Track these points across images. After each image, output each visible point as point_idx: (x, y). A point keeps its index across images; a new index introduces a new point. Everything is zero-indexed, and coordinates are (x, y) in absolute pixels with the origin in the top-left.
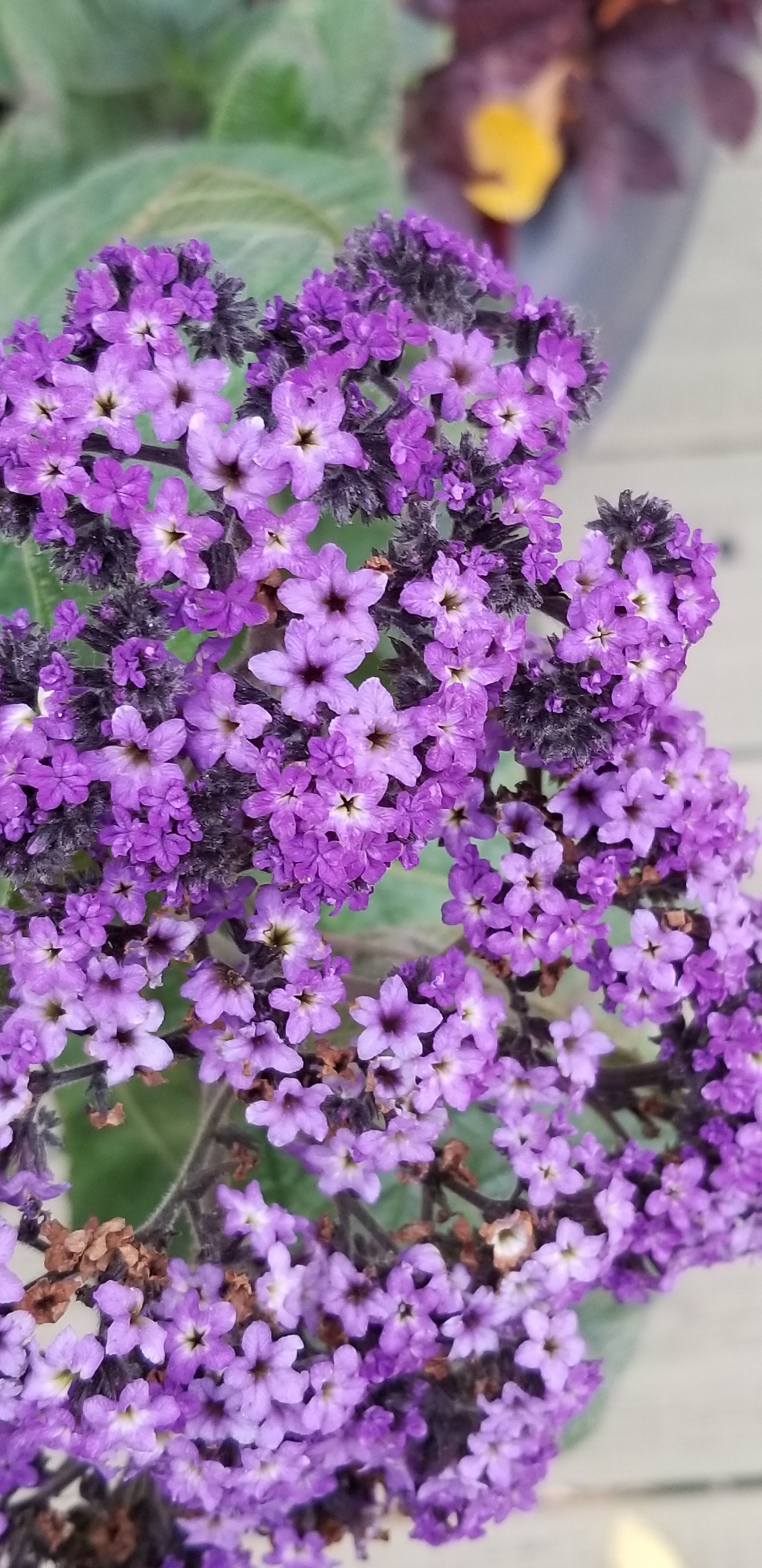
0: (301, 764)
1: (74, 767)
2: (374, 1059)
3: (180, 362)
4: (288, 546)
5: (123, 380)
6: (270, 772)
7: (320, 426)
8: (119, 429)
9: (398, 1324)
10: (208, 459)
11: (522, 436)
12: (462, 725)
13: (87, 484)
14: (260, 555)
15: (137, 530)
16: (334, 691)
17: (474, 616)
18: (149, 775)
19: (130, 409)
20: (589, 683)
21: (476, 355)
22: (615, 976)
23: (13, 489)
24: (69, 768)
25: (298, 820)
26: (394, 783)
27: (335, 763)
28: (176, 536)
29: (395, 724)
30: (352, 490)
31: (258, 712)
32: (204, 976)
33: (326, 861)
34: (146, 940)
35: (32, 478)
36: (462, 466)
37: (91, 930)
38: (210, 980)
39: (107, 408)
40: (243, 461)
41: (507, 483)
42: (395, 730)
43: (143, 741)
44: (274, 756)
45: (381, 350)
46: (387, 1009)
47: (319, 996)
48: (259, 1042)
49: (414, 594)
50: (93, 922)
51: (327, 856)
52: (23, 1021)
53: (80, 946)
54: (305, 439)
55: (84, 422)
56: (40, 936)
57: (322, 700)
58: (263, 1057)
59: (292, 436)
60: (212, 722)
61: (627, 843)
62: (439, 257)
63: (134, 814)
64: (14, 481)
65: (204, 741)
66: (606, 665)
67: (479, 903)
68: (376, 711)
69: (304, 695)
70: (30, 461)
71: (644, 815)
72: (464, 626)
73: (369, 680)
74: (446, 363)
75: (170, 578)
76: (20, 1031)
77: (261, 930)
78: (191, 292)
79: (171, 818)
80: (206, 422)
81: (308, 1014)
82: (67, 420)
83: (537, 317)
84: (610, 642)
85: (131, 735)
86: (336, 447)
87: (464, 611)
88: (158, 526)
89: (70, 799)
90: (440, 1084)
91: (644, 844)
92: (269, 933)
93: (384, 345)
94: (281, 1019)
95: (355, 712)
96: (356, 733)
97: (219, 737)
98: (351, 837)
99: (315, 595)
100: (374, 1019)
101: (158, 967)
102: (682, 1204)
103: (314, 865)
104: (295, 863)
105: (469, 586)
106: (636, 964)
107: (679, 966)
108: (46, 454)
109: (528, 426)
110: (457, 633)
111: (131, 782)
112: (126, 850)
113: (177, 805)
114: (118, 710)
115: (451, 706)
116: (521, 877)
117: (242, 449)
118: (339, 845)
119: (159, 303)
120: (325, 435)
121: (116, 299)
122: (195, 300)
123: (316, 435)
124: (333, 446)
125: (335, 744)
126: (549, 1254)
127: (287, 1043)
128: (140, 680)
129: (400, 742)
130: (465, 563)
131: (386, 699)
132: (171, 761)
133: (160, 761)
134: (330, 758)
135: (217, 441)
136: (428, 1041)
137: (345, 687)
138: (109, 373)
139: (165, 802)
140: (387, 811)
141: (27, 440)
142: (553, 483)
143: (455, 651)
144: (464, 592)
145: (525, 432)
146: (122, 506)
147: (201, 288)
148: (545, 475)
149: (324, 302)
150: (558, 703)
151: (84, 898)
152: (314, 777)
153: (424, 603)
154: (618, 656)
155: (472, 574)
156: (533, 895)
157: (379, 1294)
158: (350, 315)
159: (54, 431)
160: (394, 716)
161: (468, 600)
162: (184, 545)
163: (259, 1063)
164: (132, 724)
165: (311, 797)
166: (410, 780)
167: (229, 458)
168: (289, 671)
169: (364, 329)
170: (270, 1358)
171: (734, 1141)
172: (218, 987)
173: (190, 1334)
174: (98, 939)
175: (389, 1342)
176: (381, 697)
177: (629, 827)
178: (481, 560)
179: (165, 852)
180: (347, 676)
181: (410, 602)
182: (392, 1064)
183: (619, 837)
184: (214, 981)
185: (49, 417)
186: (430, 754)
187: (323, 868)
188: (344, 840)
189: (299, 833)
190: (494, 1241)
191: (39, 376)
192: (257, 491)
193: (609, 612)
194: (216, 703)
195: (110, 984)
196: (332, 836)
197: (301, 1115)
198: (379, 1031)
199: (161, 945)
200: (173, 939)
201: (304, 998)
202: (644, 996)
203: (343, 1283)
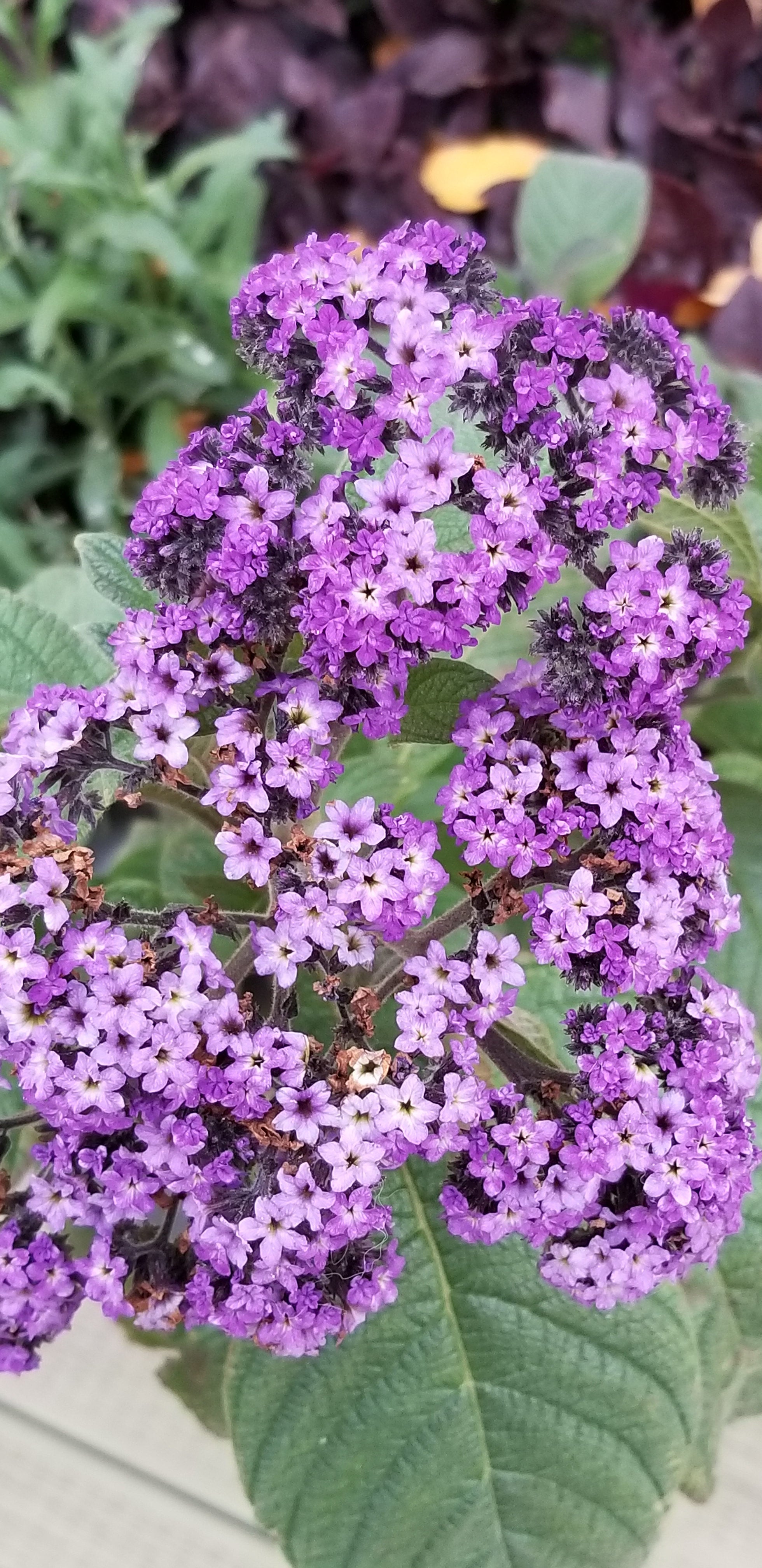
0: (347, 541)
1: (212, 500)
3: (416, 285)
4: (417, 408)
7: (479, 346)
8: (354, 302)
9: (248, 1066)
10: (400, 342)
11: (635, 450)
13: (312, 319)
14: (394, 404)
15: (328, 361)
16: (400, 518)
17: (522, 518)
19: (368, 294)
20: (597, 629)
21: (636, 395)
23: (271, 312)
24: (209, 499)
25: (328, 581)
27: (371, 554)
28: (349, 371)
29: (429, 560)
31: (343, 509)
34: (207, 659)
35: (285, 309)
37: (174, 632)
39: (355, 289)
40: (419, 349)
42: (427, 564)
43: (263, 499)
44: (335, 534)
46: (353, 818)
47: (305, 769)
48: (246, 777)
50: (178, 627)
51: (337, 620)
53: (162, 639)
54: (465, 350)
55: (336, 290)
56: (141, 624)
58: (245, 793)
59: (457, 345)
60: (316, 513)
61: (596, 809)
63: (233, 546)
64: (273, 308)
65: (303, 520)
66: (615, 622)
67: (465, 796)
68: (421, 543)
69: (380, 513)
70: (288, 299)
71: (620, 795)
72: (511, 518)
73: (426, 521)
74: (612, 388)
75: (331, 397)
77: (291, 705)
78: (453, 254)
79: (252, 552)
80: (410, 320)
81: (290, 775)
82: (325, 285)
84: (627, 610)
85: (257, 491)
86: (482, 362)
87: (518, 511)
88: (341, 362)
89: (199, 515)
90: (362, 893)
91: (610, 817)
92: (295, 711)
93: (566, 346)
94: (269, 763)
95: (405, 534)
96: (399, 549)
98: (358, 613)
99: (424, 459)
100: (340, 819)
101: (205, 685)
102: (525, 1149)
104: (314, 617)
105: (530, 498)
106: (563, 910)
107: (592, 921)
109: (643, 445)
110: (503, 519)
114: (256, 467)
115: (476, 570)
116: (503, 788)
117: (422, 340)
118: (347, 612)
119: (426, 249)
120: (479, 352)
122: (452, 260)
123: (473, 351)
124: (480, 360)
126: (390, 1095)
127: (263, 782)
128: (278, 451)
129: (428, 574)
130: (534, 483)
131: (431, 538)
132: (276, 522)
133: (267, 518)
134: (370, 550)
135: (408, 330)
137: (409, 518)
138: (367, 268)
139: (254, 540)
140: (391, 607)
141: (294, 287)
143: (495, 527)
144: (524, 500)
145: (642, 451)
146: (327, 343)
150: (568, 633)
151: (180, 606)
152: (352, 554)
153: (489, 488)
155: (536, 492)
156: (504, 803)
157: (245, 1035)
159: (314, 287)
160: (432, 552)
161: (524, 506)
162: (351, 378)
163: (241, 795)
164: (260, 483)
165: (345, 570)
166: (419, 599)
168: (380, 496)
171: (590, 1126)
174: (175, 638)
175: (233, 1073)
176: (429, 535)
177: (604, 798)
178: (550, 491)
179: (239, 579)
180: (415, 514)
181: (480, 484)
182: (334, 854)
183: (591, 800)
184: (240, 720)
186: (444, 591)
187: (331, 628)
188: (351, 612)
189: (325, 592)
190: (357, 1067)
192: (417, 371)
193: (635, 589)
194: (323, 499)
195: (170, 682)
196: (345, 605)
197: (254, 861)
198: (338, 828)
199: (215, 671)
200: (226, 673)
201: (293, 764)
202: (560, 939)
203: (225, 1016)
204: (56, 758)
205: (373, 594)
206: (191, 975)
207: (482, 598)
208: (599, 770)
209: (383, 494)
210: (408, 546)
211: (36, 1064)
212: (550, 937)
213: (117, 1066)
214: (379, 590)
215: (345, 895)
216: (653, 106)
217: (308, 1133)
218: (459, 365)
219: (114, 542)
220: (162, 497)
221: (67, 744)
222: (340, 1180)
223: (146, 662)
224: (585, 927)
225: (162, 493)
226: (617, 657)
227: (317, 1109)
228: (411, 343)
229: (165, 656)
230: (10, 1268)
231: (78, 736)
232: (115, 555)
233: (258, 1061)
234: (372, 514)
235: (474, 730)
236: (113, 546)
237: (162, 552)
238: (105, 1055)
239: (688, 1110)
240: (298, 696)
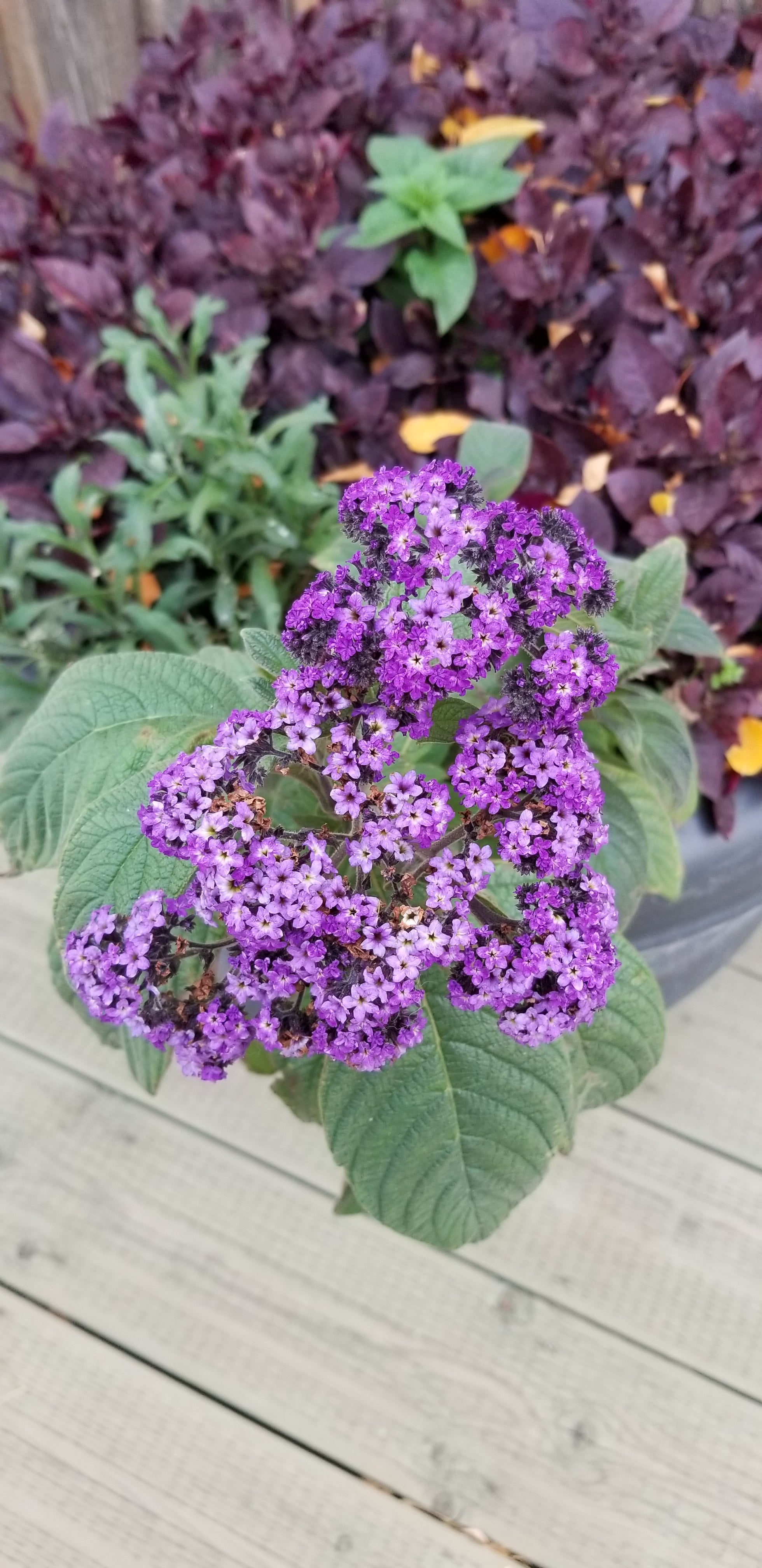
0: (406, 633)
2: (389, 795)
4: (443, 561)
7: (475, 527)
8: (407, 504)
9: (348, 914)
10: (432, 524)
11: (558, 584)
12: (476, 658)
13: (386, 516)
14: (431, 560)
15: (394, 536)
16: (434, 620)
17: (499, 620)
18: (355, 623)
19: (415, 499)
20: (539, 681)
21: (558, 554)
24: (329, 608)
25: (396, 655)
27: (418, 639)
28: (405, 540)
29: (449, 642)
31: (403, 615)
32: (341, 726)
33: (399, 676)
34: (327, 696)
39: (408, 497)
40: (443, 528)
42: (448, 645)
46: (405, 782)
47: (380, 755)
48: (348, 760)
51: (400, 674)
53: (302, 685)
54: (468, 529)
55: (397, 497)
56: (291, 677)
57: (428, 622)
58: (347, 767)
59: (464, 526)
60: (387, 616)
61: (534, 777)
63: (341, 634)
64: (364, 507)
66: (549, 679)
67: (464, 770)
68: (445, 635)
69: (422, 617)
70: (372, 502)
71: (548, 771)
72: (493, 620)
73: (448, 621)
75: (396, 554)
77: (371, 721)
78: (459, 478)
79: (353, 641)
80: (438, 512)
82: (392, 494)
84: (555, 671)
85: (355, 605)
86: (478, 536)
87: (497, 617)
88: (401, 535)
90: (410, 822)
91: (542, 782)
92: (373, 724)
93: (520, 528)
94: (360, 752)
95: (436, 629)
96: (433, 637)
97: (386, 623)
98: (412, 671)
99: (446, 588)
100: (397, 781)
101: (326, 710)
102: (494, 960)
103: (394, 677)
104: (387, 673)
105: (503, 610)
106: (516, 832)
107: (533, 838)
109: (562, 581)
110: (489, 621)
111: (348, 624)
113: (358, 637)
114: (355, 592)
115: (474, 648)
116: (484, 766)
117: (445, 524)
118: (406, 671)
119: (445, 475)
120: (476, 530)
122: (459, 481)
123: (472, 529)
124: (476, 535)
125: (423, 636)
126: (424, 931)
129: (449, 650)
131: (451, 632)
132: (364, 621)
133: (361, 619)
134: (418, 637)
135: (437, 519)
137: (438, 620)
138: (414, 485)
139: (354, 632)
141: (375, 495)
143: (485, 625)
144: (500, 610)
145: (561, 584)
146: (393, 527)
147: (464, 478)
152: (409, 640)
153: (482, 604)
154: (555, 678)
157: (346, 898)
159: (386, 496)
161: (500, 614)
162: (407, 544)
163: (344, 769)
164: (357, 600)
165: (404, 647)
166: (445, 664)
168: (422, 609)
171: (529, 948)
172: (343, 731)
174: (310, 685)
175: (340, 918)
176: (449, 629)
177: (539, 772)
178: (513, 604)
182: (395, 801)
183: (532, 773)
184: (344, 728)
189: (394, 662)
190: (405, 916)
193: (558, 659)
194: (391, 610)
195: (306, 708)
197: (351, 805)
198: (397, 787)
199: (331, 702)
200: (337, 703)
201: (373, 753)
202: (514, 848)
203: (335, 888)
204: (244, 749)
205: (420, 661)
206: (317, 866)
207: (477, 664)
208: (536, 756)
209: (423, 607)
210: (438, 635)
211: (235, 913)
212: (509, 846)
213: (279, 914)
214: (422, 659)
215: (401, 823)
216: (529, 394)
217: (380, 951)
218: (466, 537)
219: (262, 633)
220: (303, 608)
221: (250, 742)
222: (398, 976)
223: (294, 698)
224: (528, 841)
225: (303, 606)
226: (548, 696)
227: (385, 938)
228: (439, 526)
229: (304, 695)
230: (216, 1024)
231: (256, 738)
232: (263, 640)
233: (353, 912)
234: (419, 618)
235: (467, 735)
236: (261, 635)
237: (303, 638)
238: (273, 908)
239: (581, 940)
240: (375, 717)
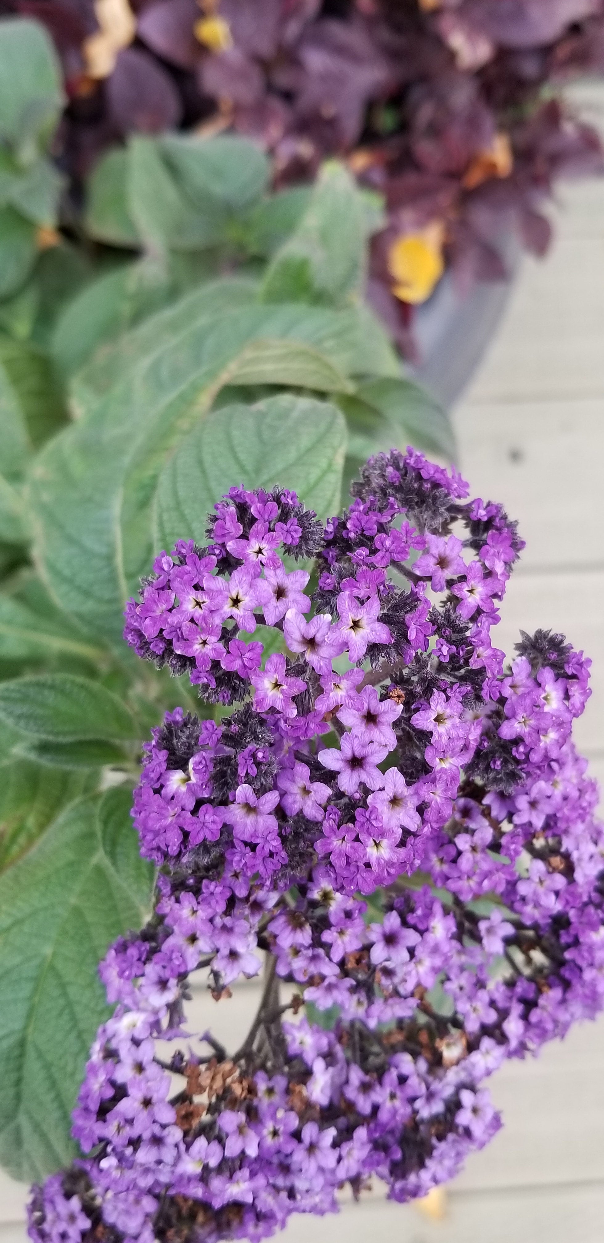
0: (351, 825)
1: (212, 818)
2: (381, 963)
3: (279, 572)
4: (345, 691)
5: (246, 586)
6: (331, 827)
7: (365, 618)
8: (243, 617)
9: (388, 1104)
10: (297, 636)
11: (480, 603)
12: (445, 790)
13: (225, 655)
14: (328, 697)
15: (254, 679)
16: (369, 774)
17: (454, 726)
18: (257, 821)
19: (250, 604)
20: (517, 751)
21: (452, 550)
22: (518, 898)
23: (179, 652)
24: (209, 818)
25: (347, 857)
26: (406, 832)
27: (371, 823)
28: (277, 685)
29: (406, 794)
30: (383, 655)
31: (324, 788)
32: (282, 920)
33: (363, 878)
34: (249, 904)
35: (191, 646)
36: (447, 632)
37: (217, 902)
38: (285, 922)
39: (236, 602)
40: (318, 638)
41: (474, 642)
42: (405, 797)
43: (254, 803)
44: (334, 817)
45: (398, 556)
46: (387, 930)
47: (349, 931)
48: (314, 958)
49: (420, 718)
50: (218, 897)
51: (364, 875)
52: (174, 946)
53: (210, 910)
54: (356, 625)
55: (222, 611)
56: (186, 903)
57: (363, 781)
58: (315, 966)
59: (348, 625)
60: (295, 789)
61: (530, 824)
62: (429, 486)
63: (246, 844)
64: (179, 648)
65: (289, 799)
66: (527, 740)
67: (442, 860)
68: (395, 786)
69: (351, 776)
70: (189, 638)
71: (540, 807)
72: (448, 734)
73: (391, 769)
74: (434, 557)
75: (273, 710)
76: (172, 952)
77: (316, 892)
78: (286, 527)
79: (270, 851)
80: (296, 614)
81: (343, 942)
82: (211, 611)
83: (485, 519)
84: (529, 726)
85: (247, 800)
86: (375, 631)
87: (448, 724)
88: (266, 679)
89: (209, 837)
90: (417, 973)
91: (539, 823)
92: (321, 893)
93: (399, 553)
94: (327, 947)
95: (383, 789)
96: (383, 801)
97: (299, 798)
98: (379, 864)
99: (359, 715)
100: (380, 937)
101: (256, 919)
102: (550, 1015)
103: (355, 879)
104: (344, 878)
105: (452, 709)
106: (531, 891)
107: (557, 893)
108: (200, 634)
109: (483, 595)
110: (445, 739)
111: (245, 825)
112: (241, 865)
113: (274, 843)
114: (239, 787)
115: (439, 780)
116: (468, 847)
117: (318, 631)
118: (372, 870)
119: (267, 536)
120: (368, 624)
121: (241, 532)
123: (363, 623)
124: (373, 631)
125: (371, 812)
126: (476, 1057)
127: (331, 960)
128: (254, 771)
129: (409, 804)
130: (449, 695)
131: (400, 779)
132: (270, 814)
133: (263, 813)
134: (368, 821)
136: (412, 952)
137: (376, 772)
138: (237, 582)
139: (266, 841)
140: (401, 850)
141: (188, 625)
142: (495, 624)
143: (444, 752)
144: (448, 711)
145: (482, 600)
146: (245, 666)
147: (292, 524)
148: (490, 620)
149: (363, 524)
150: (498, 763)
151: (213, 883)
152: (358, 832)
153: (425, 722)
154: (535, 735)
155: (453, 701)
156: (474, 858)
157: (378, 1088)
158: (379, 535)
159: (204, 618)
160: (406, 789)
161: (450, 717)
162: (283, 692)
163: (313, 969)
164: (247, 795)
165: (356, 844)
166: (413, 828)
167: (310, 636)
168: (342, 760)
169: (388, 543)
170: (318, 1142)
171: (580, 977)
172: (290, 928)
173: (271, 1129)
174: (221, 907)
175: (384, 1116)
176: (397, 778)
177: (531, 814)
178: (458, 690)
179: (265, 867)
180: (379, 766)
181: (417, 722)
182: (390, 965)
183: (524, 820)
184: (288, 923)
185: (200, 607)
186: (426, 812)
187: (361, 881)
188: (374, 868)
189: (348, 863)
190: (443, 1049)
191: (195, 582)
192: (326, 656)
193: (529, 709)
194: (298, 779)
195: (227, 929)
196: (368, 865)
199: (258, 906)
200: (266, 902)
202: (536, 908)
203: (357, 1082)
209: (344, 757)
210: (388, 795)
214: (385, 841)
215: (409, 984)
229: (218, 920)
234: (349, 783)
